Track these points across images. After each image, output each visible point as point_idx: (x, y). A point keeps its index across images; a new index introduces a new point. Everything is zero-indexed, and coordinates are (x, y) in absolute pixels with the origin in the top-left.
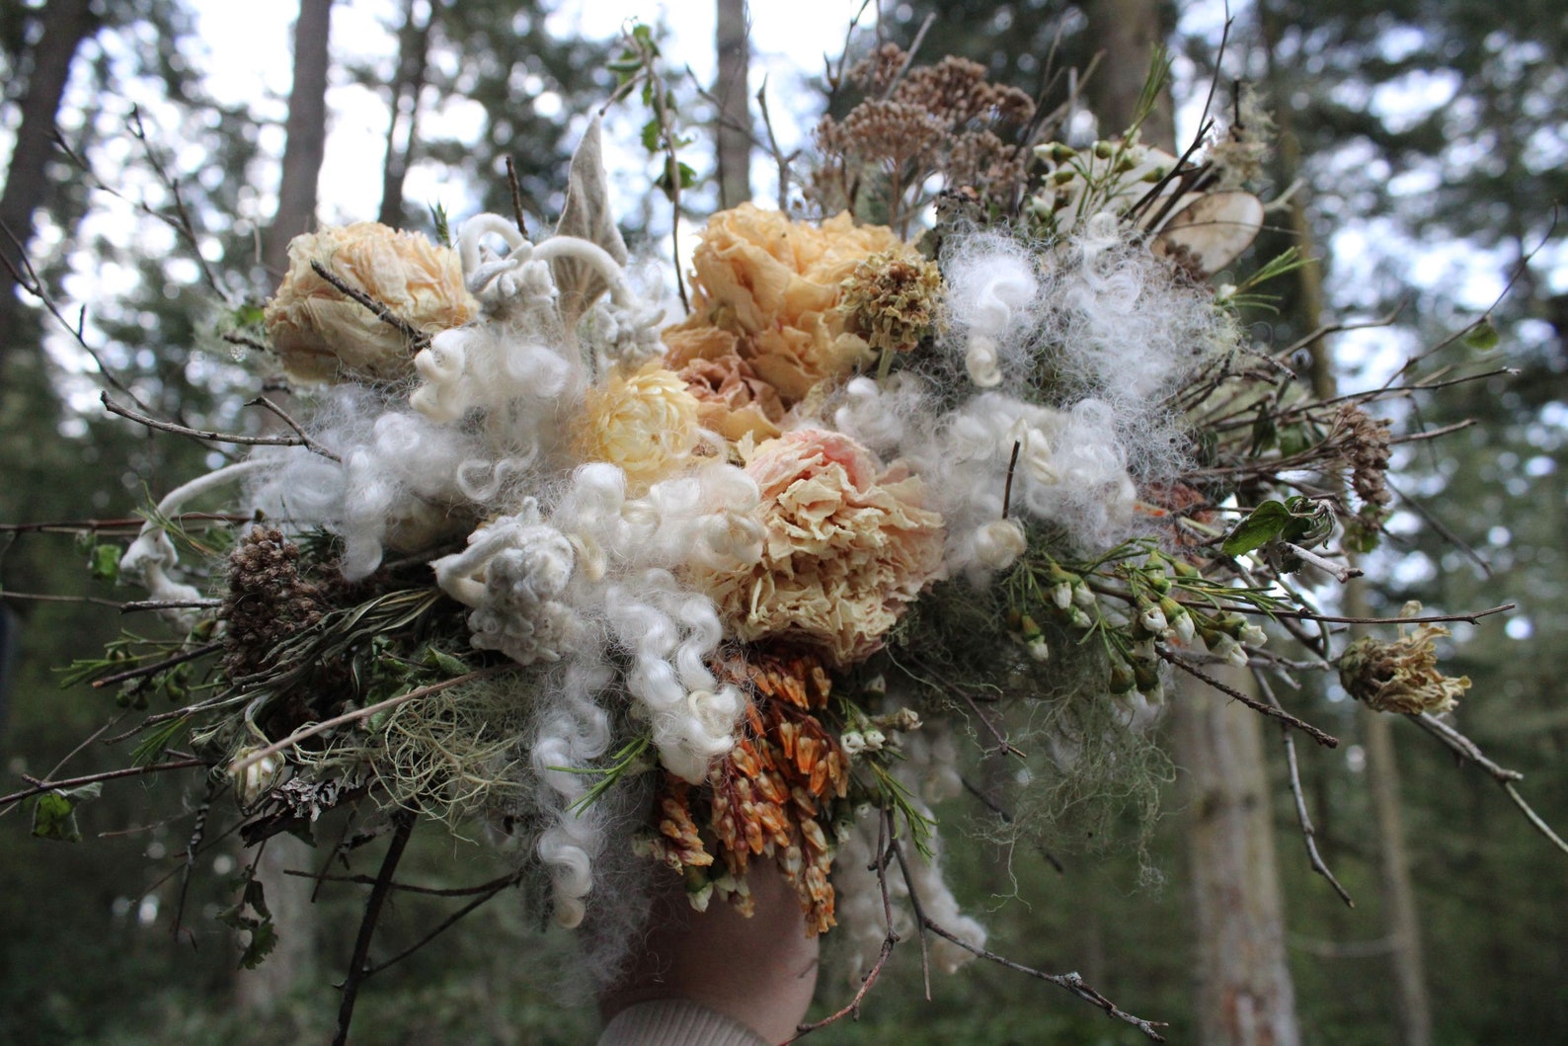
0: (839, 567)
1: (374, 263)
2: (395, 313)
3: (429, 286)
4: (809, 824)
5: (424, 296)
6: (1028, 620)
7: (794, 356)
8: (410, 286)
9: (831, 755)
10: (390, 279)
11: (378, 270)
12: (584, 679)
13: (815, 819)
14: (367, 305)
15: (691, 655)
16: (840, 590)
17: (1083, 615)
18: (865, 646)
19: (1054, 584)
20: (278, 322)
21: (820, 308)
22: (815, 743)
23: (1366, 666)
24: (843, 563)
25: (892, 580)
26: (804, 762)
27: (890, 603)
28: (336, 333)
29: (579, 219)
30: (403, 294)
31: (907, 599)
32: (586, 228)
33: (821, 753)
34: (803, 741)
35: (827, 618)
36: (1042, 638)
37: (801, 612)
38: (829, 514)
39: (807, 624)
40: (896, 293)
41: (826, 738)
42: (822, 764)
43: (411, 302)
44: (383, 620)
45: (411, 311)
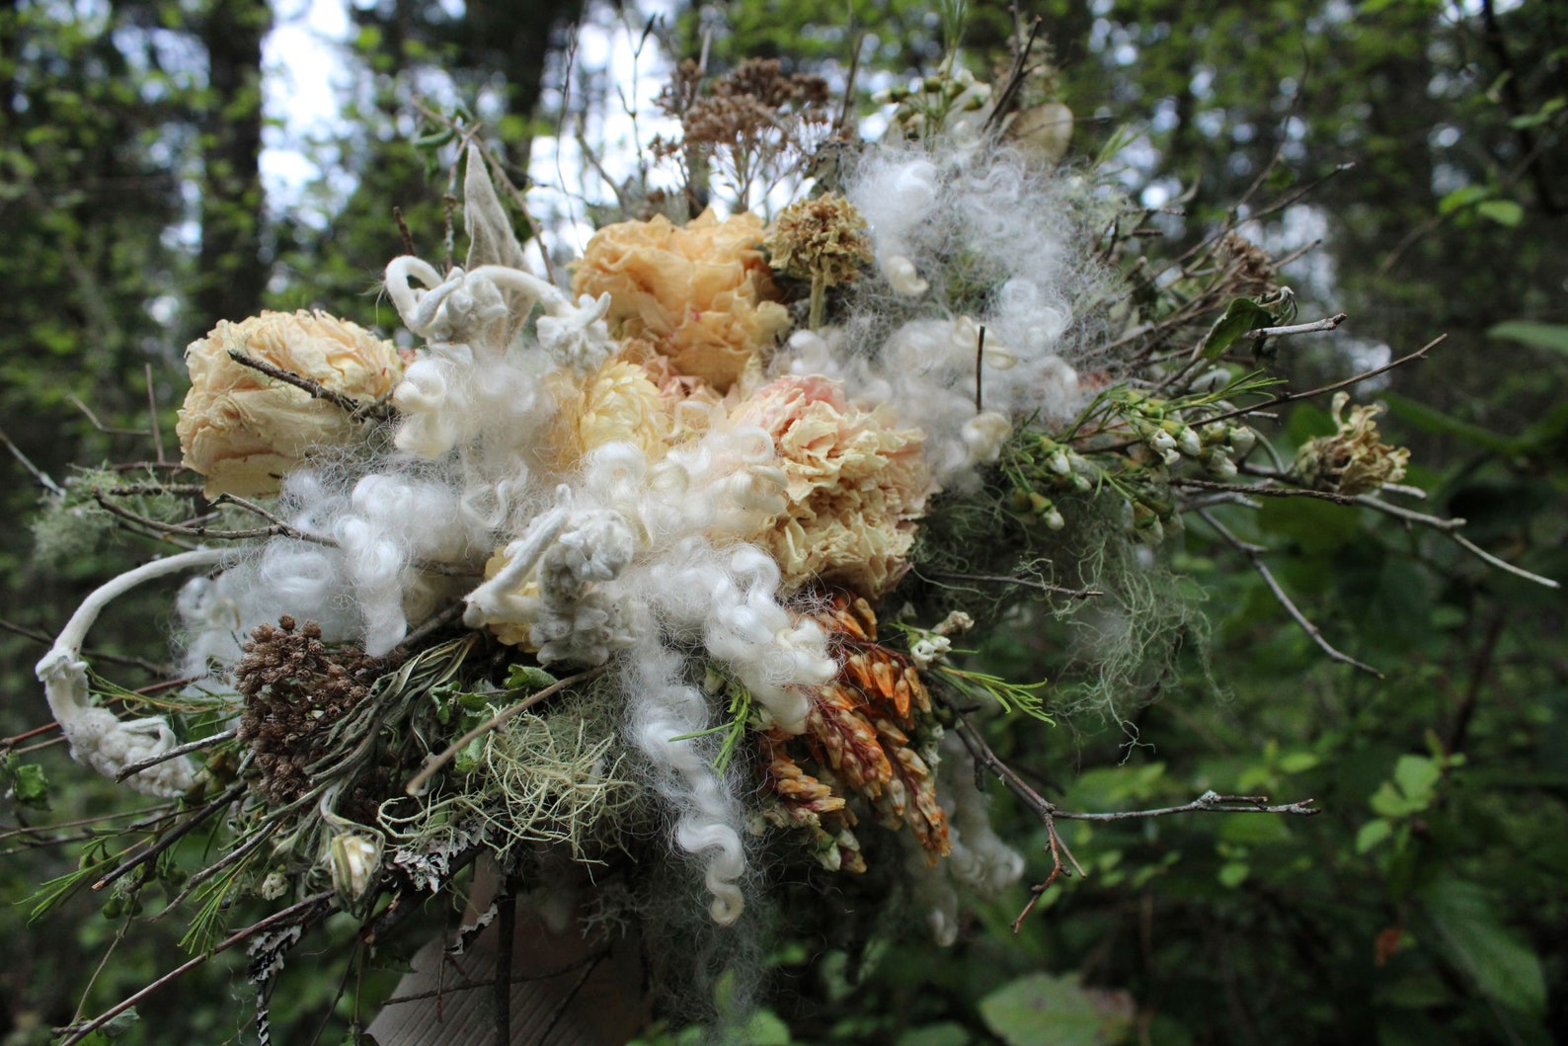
0: (849, 499)
1: (288, 343)
2: (326, 386)
3: (348, 355)
4: (905, 753)
5: (347, 365)
6: (1035, 497)
7: (718, 339)
8: (330, 360)
9: (908, 672)
10: (310, 356)
11: (295, 350)
12: (656, 667)
13: (908, 746)
14: (297, 384)
15: (762, 597)
16: (858, 520)
17: (1082, 478)
18: (896, 569)
19: (1049, 455)
20: (200, 430)
21: (729, 288)
22: (887, 667)
23: (1322, 461)
24: (854, 494)
25: (898, 501)
26: (885, 685)
27: (902, 525)
28: (268, 422)
29: (488, 247)
30: (325, 368)
31: (917, 516)
32: (496, 255)
33: (896, 676)
34: (878, 667)
35: (856, 549)
36: (1054, 508)
37: (833, 548)
38: (831, 447)
39: (840, 562)
40: (824, 231)
41: (895, 658)
42: (902, 684)
43: (336, 374)
44: (429, 677)
45: (339, 381)
